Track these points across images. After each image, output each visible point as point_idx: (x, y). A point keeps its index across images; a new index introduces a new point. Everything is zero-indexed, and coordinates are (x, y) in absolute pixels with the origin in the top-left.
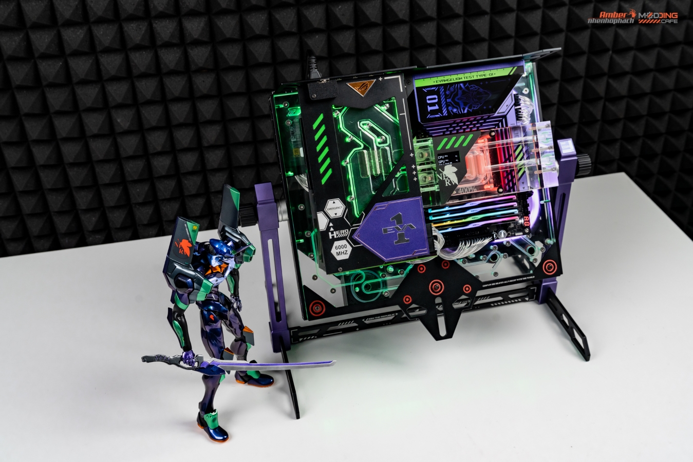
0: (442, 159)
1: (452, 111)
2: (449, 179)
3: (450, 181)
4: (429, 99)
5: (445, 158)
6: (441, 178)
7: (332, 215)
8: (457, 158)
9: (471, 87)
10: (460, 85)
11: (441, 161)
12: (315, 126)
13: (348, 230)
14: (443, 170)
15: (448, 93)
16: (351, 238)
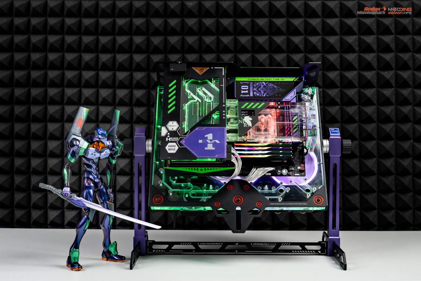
0: (244, 113)
1: (256, 94)
2: (246, 123)
3: (247, 124)
4: (243, 87)
5: (246, 113)
6: (242, 122)
7: (170, 129)
8: (253, 114)
9: (269, 84)
10: (263, 83)
11: (243, 114)
12: (170, 85)
13: (178, 138)
14: (244, 118)
15: (255, 85)
16: (179, 142)
